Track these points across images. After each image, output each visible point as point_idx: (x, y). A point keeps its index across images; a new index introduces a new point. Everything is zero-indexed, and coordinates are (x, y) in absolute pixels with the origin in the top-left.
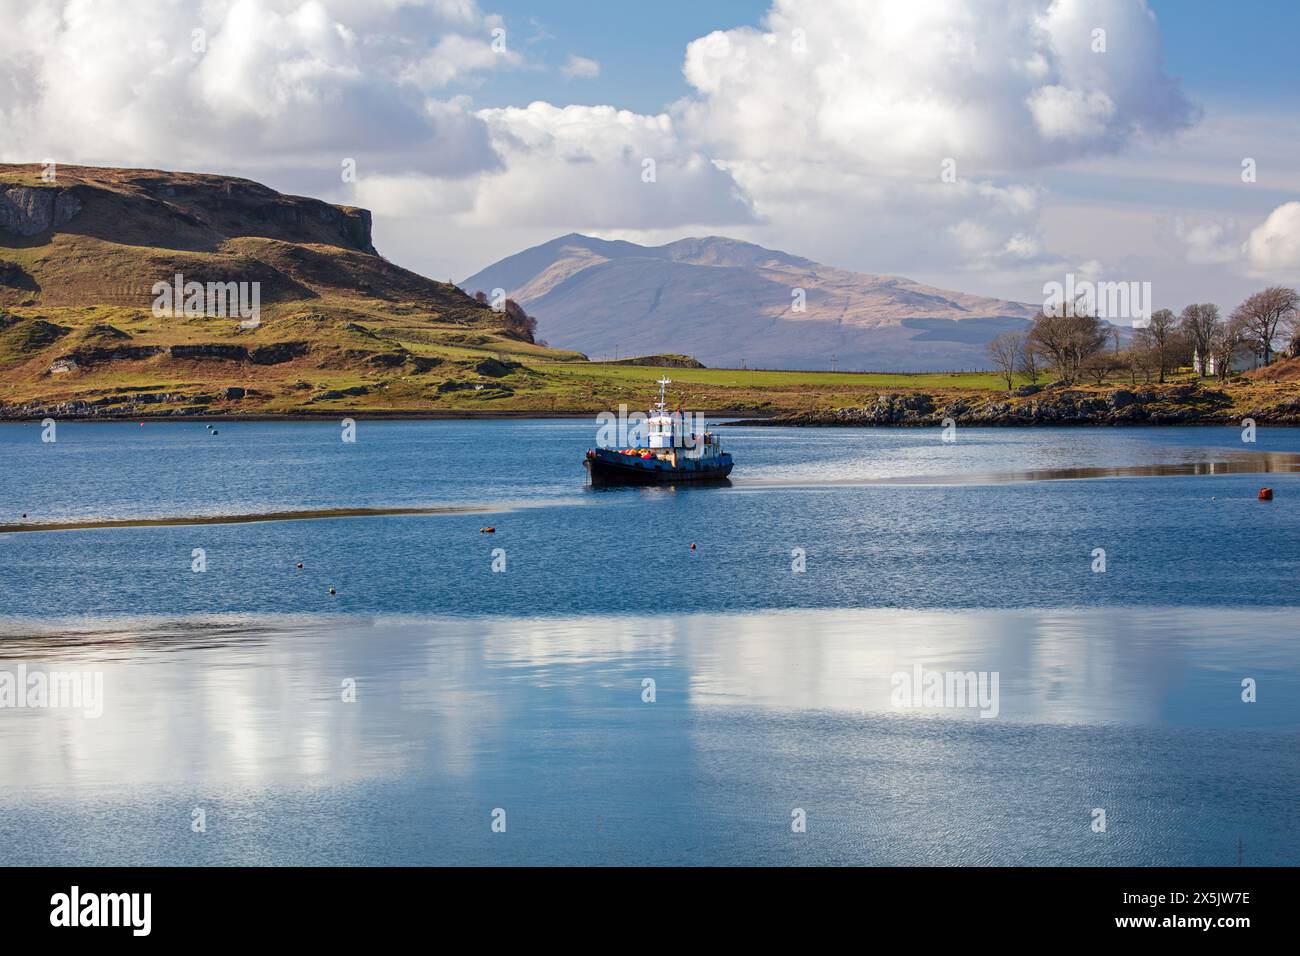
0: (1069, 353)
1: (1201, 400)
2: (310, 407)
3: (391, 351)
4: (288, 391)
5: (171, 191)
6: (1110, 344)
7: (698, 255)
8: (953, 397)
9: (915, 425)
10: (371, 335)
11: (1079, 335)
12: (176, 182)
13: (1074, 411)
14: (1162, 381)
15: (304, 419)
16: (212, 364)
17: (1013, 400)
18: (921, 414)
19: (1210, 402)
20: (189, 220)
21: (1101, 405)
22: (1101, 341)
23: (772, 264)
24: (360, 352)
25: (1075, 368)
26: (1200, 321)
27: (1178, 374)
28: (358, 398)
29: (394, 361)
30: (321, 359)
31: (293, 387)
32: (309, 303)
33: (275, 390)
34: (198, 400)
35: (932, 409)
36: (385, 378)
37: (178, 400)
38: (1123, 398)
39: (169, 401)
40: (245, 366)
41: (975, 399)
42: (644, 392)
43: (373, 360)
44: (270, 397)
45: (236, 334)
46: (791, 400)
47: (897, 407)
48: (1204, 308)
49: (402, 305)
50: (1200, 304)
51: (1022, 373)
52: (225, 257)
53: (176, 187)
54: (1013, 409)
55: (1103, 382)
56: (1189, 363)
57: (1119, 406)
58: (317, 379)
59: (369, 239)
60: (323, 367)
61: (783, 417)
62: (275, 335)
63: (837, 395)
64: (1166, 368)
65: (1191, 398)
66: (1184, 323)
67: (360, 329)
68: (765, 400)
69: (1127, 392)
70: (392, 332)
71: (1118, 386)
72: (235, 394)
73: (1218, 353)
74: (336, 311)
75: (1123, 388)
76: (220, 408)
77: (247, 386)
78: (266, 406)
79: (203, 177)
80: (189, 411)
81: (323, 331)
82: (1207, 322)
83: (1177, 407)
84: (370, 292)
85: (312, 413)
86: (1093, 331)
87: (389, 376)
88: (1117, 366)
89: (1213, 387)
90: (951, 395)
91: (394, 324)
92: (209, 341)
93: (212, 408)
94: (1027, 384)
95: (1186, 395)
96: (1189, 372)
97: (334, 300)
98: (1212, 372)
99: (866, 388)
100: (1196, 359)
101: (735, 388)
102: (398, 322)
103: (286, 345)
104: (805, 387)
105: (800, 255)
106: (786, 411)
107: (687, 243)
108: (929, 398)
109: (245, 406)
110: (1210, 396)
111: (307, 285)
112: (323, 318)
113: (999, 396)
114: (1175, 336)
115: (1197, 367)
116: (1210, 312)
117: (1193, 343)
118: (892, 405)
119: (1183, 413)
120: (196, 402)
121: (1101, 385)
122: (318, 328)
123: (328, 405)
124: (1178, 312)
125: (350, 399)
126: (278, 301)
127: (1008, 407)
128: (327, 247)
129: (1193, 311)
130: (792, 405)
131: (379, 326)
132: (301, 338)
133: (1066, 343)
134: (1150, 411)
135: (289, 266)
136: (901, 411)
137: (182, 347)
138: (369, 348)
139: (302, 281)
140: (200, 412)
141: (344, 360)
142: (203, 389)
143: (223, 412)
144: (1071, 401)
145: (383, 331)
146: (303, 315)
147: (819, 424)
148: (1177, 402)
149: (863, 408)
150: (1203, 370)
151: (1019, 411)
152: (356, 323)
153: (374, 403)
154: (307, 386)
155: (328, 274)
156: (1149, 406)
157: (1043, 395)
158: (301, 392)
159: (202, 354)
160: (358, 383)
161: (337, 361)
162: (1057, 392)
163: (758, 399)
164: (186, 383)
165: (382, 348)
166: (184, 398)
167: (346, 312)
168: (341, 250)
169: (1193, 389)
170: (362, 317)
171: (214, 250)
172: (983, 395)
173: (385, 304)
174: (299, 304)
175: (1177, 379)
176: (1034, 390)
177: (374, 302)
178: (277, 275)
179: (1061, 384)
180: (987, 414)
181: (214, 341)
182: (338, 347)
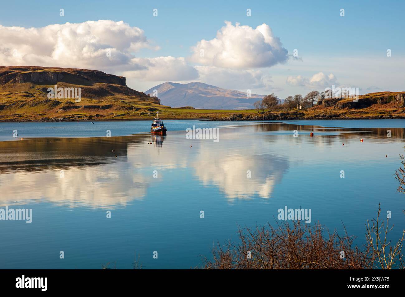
0: (271, 105)
1: (299, 115)
2: (113, 118)
3: (130, 106)
4: (109, 115)
5: (83, 73)
6: (279, 103)
7: (194, 86)
8: (247, 115)
9: (239, 120)
10: (126, 103)
11: (273, 101)
12: (84, 71)
13: (272, 117)
14: (290, 111)
15: (112, 121)
16: (92, 109)
17: (259, 115)
18: (240, 118)
19: (301, 115)
20: (87, 79)
21: (277, 116)
22: (277, 103)
23: (209, 88)
24: (124, 107)
25: (272, 108)
26: (298, 98)
27: (293, 109)
28: (124, 116)
29: (131, 108)
30: (115, 108)
31: (110, 114)
32: (113, 97)
33: (106, 114)
34: (90, 117)
35: (242, 117)
36: (129, 112)
37: (85, 117)
38: (282, 114)
39: (83, 117)
40: (100, 110)
41: (251, 115)
42: (183, 114)
43: (126, 108)
44: (105, 116)
45: (98, 103)
46: (213, 116)
47: (235, 117)
48: (299, 95)
49: (132, 97)
50: (298, 95)
51: (261, 109)
52: (95, 87)
53: (84, 72)
54: (259, 117)
55: (278, 111)
56: (296, 107)
57: (281, 116)
58: (115, 113)
59: (125, 83)
60: (116, 110)
61: (211, 119)
62: (106, 103)
63: (222, 114)
64: (291, 108)
65: (296, 114)
66: (295, 99)
67: (124, 102)
68: (208, 116)
69: (283, 113)
70: (130, 102)
71: (281, 112)
72: (98, 116)
73: (302, 105)
74: (119, 98)
75: (282, 112)
76: (94, 118)
77: (100, 114)
78: (104, 118)
79: (90, 70)
80: (88, 119)
81: (116, 102)
82: (300, 98)
83: (293, 116)
84: (126, 94)
85: (114, 119)
86: (276, 100)
87: (130, 112)
88: (281, 108)
89: (301, 112)
90: (246, 114)
91: (131, 101)
92: (92, 105)
93: (93, 119)
94: (262, 112)
95: (295, 114)
96: (296, 109)
97: (118, 96)
98: (301, 109)
99: (229, 113)
100: (297, 106)
101: (202, 113)
102: (132, 100)
103: (108, 105)
104: (216, 113)
105: (215, 86)
106: (212, 118)
107: (192, 83)
108: (241, 115)
109: (100, 118)
110: (300, 114)
111: (112, 93)
112: (116, 100)
113: (256, 114)
114: (293, 101)
115: (298, 108)
116: (300, 96)
117: (296, 103)
118: (234, 116)
119: (295, 117)
120: (89, 117)
121: (277, 112)
122: (115, 102)
123: (117, 118)
124: (293, 96)
125: (122, 116)
126: (106, 96)
127: (258, 116)
128: (116, 85)
129: (297, 96)
130: (214, 116)
131: (128, 101)
132: (111, 104)
133: (270, 103)
134: (288, 117)
135: (108, 89)
136: (236, 118)
137: (86, 106)
138: (126, 106)
139: (111, 92)
140: (90, 119)
141: (120, 108)
142: (91, 115)
143: (95, 119)
144: (271, 115)
145: (129, 102)
146: (111, 99)
147: (219, 120)
148: (294, 115)
149: (228, 117)
150: (299, 108)
151: (260, 117)
152: (123, 101)
153: (127, 117)
154: (113, 114)
155: (117, 90)
156: (288, 116)
157: (265, 114)
158: (111, 115)
159: (90, 107)
160: (123, 113)
161: (119, 109)
162: (268, 113)
163: (206, 115)
164: (87, 113)
165: (128, 106)
166: (87, 117)
167: (121, 98)
168: (119, 85)
169: (297, 112)
170: (124, 99)
171: (92, 86)
172: (253, 114)
173: (129, 97)
174: (111, 97)
175: (294, 110)
176: (263, 113)
177: (127, 96)
178: (106, 91)
179: (269, 112)
180: (254, 118)
181: (93, 105)
182: (119, 106)
